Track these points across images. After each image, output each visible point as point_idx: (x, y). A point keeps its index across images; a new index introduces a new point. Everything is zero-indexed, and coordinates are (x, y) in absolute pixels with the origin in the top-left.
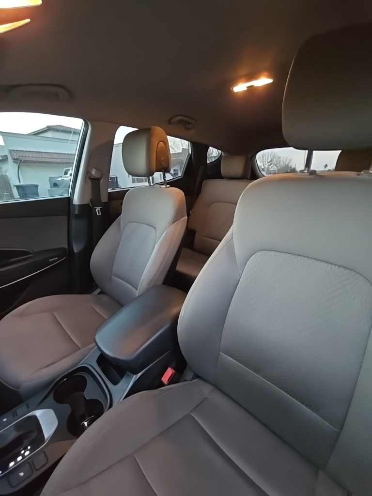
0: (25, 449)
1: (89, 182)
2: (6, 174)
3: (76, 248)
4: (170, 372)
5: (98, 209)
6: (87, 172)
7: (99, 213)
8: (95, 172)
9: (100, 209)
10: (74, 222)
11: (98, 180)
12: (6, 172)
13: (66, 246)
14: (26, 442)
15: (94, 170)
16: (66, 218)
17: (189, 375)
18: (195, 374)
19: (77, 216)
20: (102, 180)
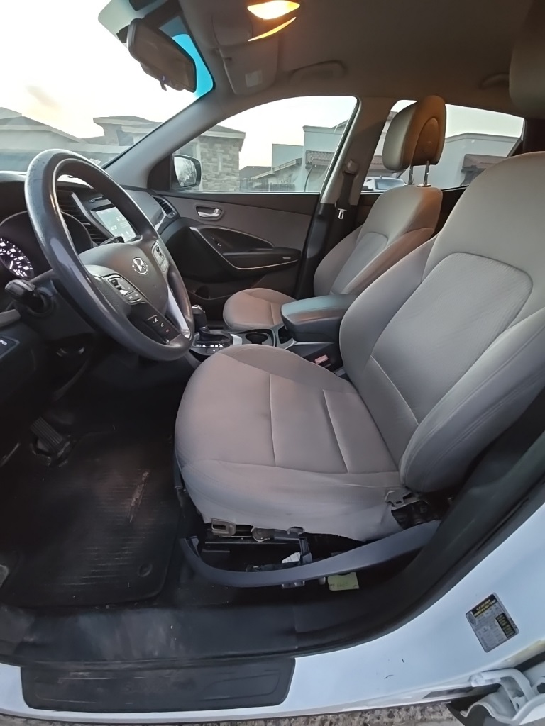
0: (221, 344)
1: (342, 177)
2: (294, 183)
3: (310, 253)
4: (324, 358)
5: (342, 211)
6: (343, 165)
7: (341, 217)
8: (351, 165)
9: (345, 212)
10: (316, 224)
11: (353, 175)
12: (294, 180)
13: (301, 250)
14: (223, 341)
15: (351, 162)
16: (310, 217)
17: (341, 372)
18: (346, 374)
19: (321, 217)
20: (357, 176)
